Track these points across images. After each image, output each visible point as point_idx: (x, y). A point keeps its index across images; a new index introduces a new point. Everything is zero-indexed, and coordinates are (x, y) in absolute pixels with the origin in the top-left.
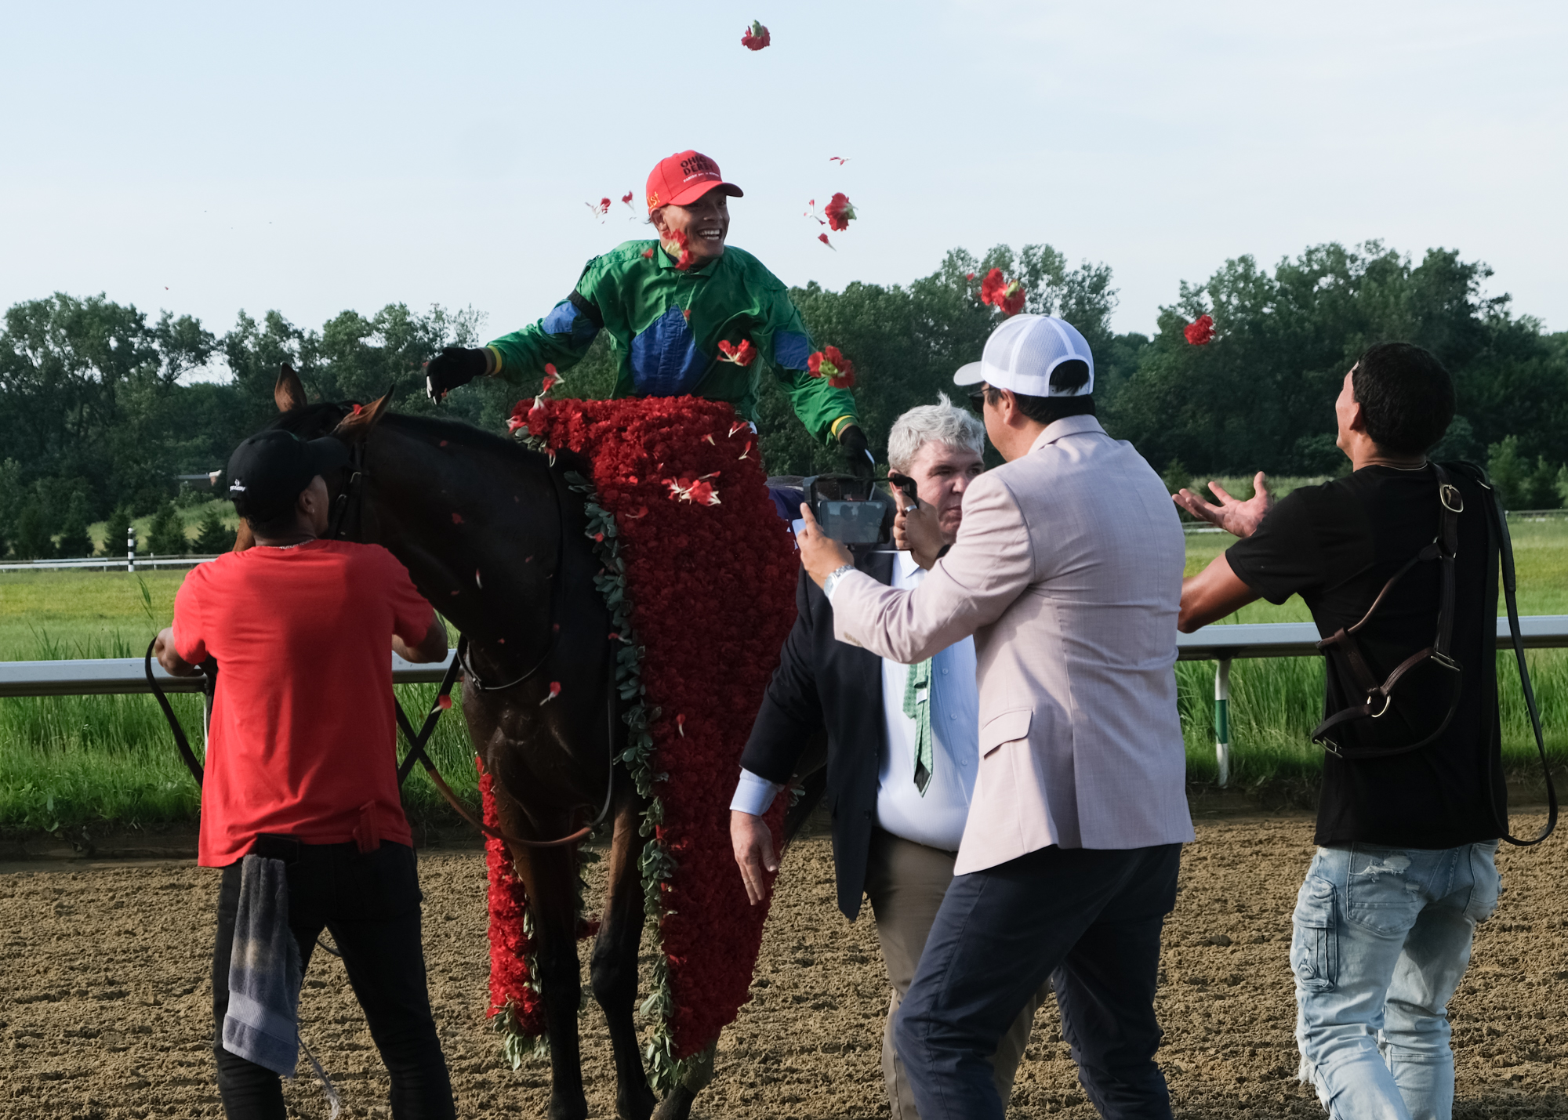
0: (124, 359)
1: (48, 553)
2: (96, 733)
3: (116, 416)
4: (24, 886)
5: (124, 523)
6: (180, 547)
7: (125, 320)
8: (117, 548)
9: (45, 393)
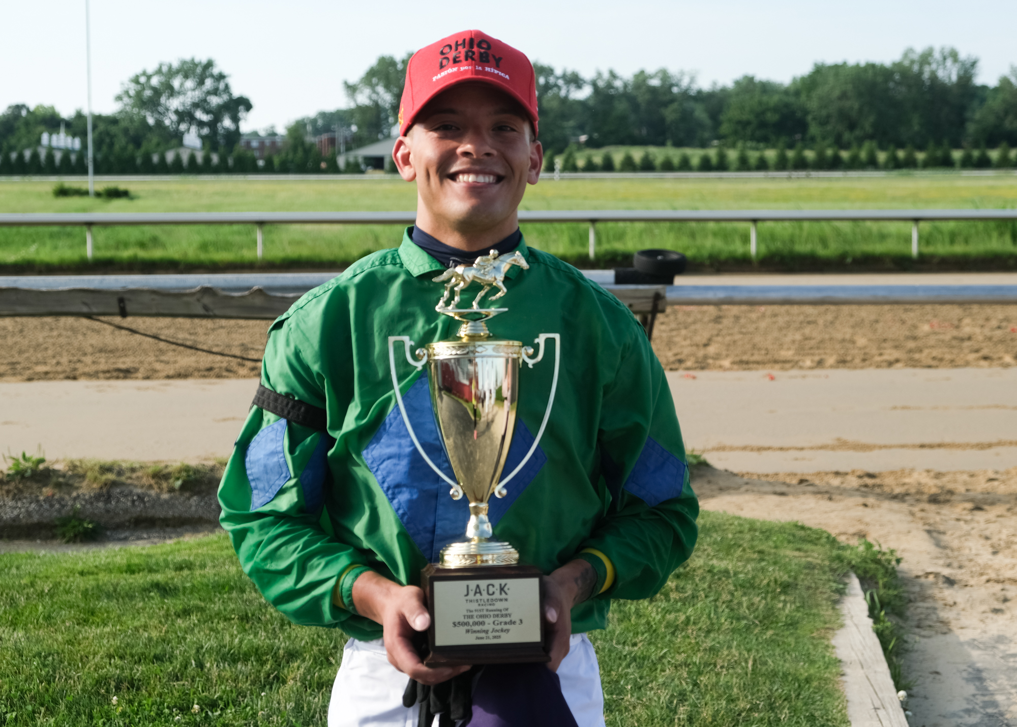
5: (552, 158)
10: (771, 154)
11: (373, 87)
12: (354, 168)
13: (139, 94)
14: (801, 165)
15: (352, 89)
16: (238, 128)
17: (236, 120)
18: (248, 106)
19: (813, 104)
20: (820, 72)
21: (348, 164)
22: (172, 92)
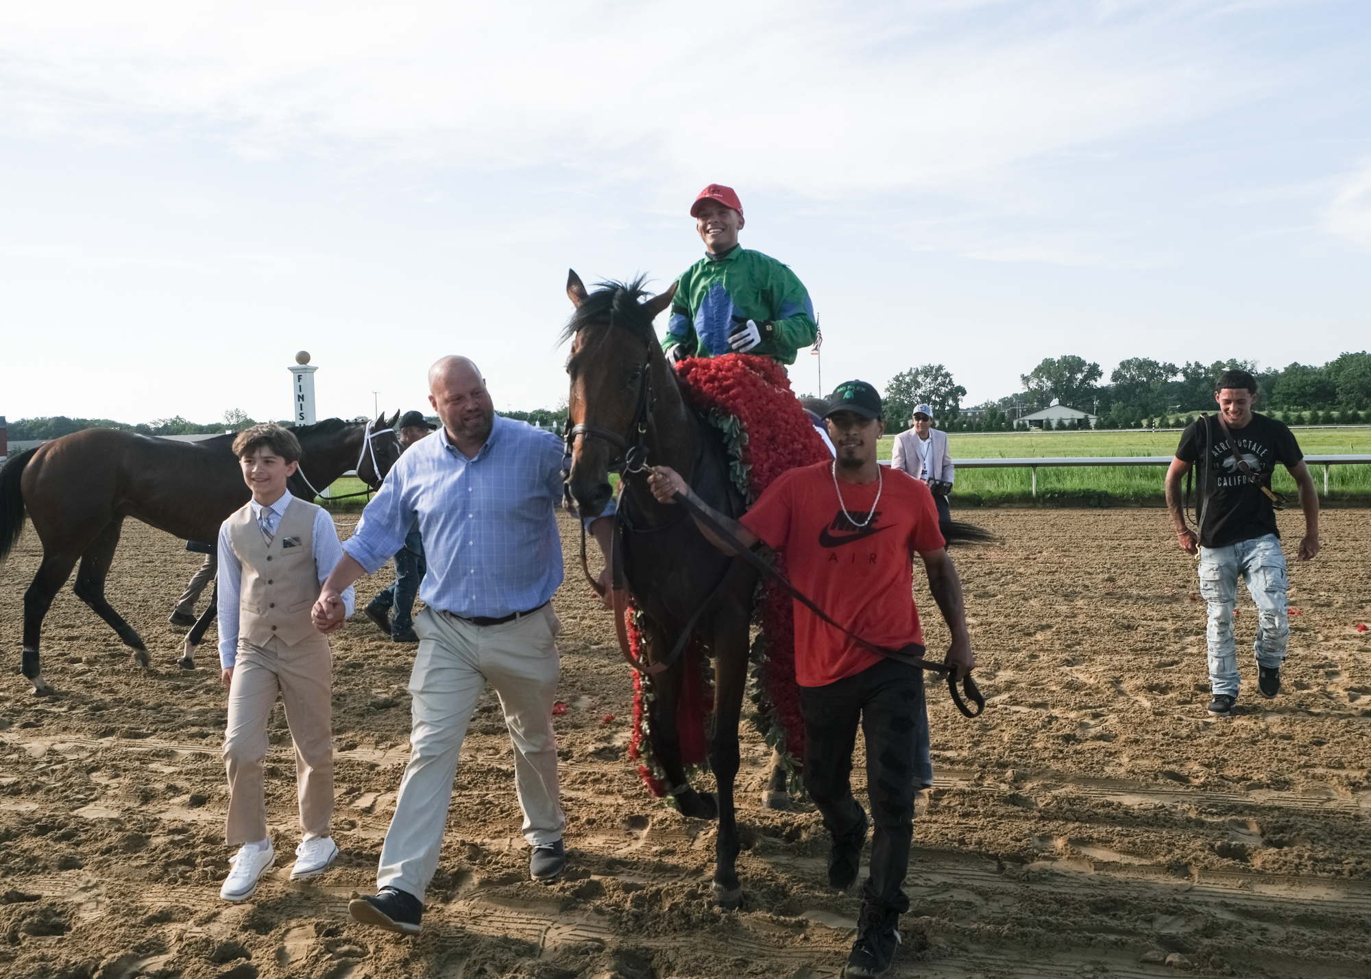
0: (1152, 375)
1: (1130, 427)
2: (1144, 475)
3: (1150, 390)
4: (1124, 513)
5: (1152, 419)
6: (1168, 426)
7: (1154, 364)
8: (1150, 426)
9: (1131, 384)
10: (1306, 414)
11: (1039, 378)
13: (898, 386)
14: (1328, 420)
15: (1026, 379)
16: (957, 405)
17: (956, 401)
18: (964, 393)
19: (1341, 380)
20: (1345, 360)
22: (918, 385)
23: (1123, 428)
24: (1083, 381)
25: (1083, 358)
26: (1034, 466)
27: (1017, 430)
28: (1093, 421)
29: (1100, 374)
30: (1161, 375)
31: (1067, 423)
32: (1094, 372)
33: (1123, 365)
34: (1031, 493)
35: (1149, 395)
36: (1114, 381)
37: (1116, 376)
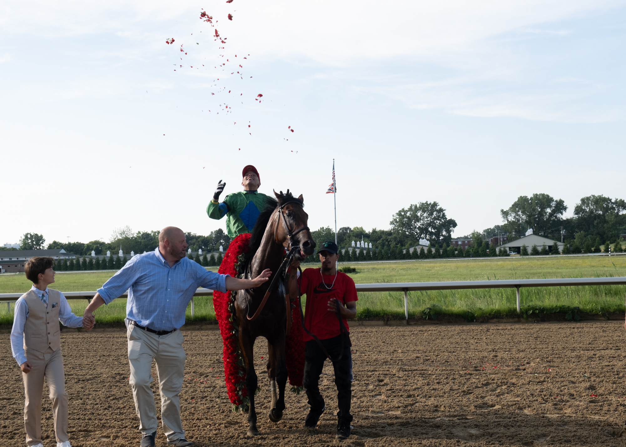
0: (606, 210)
1: (591, 252)
2: (608, 293)
3: (605, 222)
4: (595, 326)
5: (608, 245)
6: (621, 250)
7: (608, 200)
8: (607, 251)
9: (590, 216)
11: (516, 212)
12: (504, 254)
13: (401, 220)
15: (505, 214)
16: (450, 235)
17: (449, 232)
18: (455, 225)
21: (500, 251)
22: (418, 219)
23: (586, 252)
24: (551, 215)
25: (551, 196)
26: (518, 286)
27: (499, 256)
28: (561, 248)
29: (565, 209)
30: (614, 209)
31: (540, 249)
32: (560, 206)
33: (583, 200)
34: (515, 310)
35: (605, 225)
36: (576, 214)
37: (578, 210)
